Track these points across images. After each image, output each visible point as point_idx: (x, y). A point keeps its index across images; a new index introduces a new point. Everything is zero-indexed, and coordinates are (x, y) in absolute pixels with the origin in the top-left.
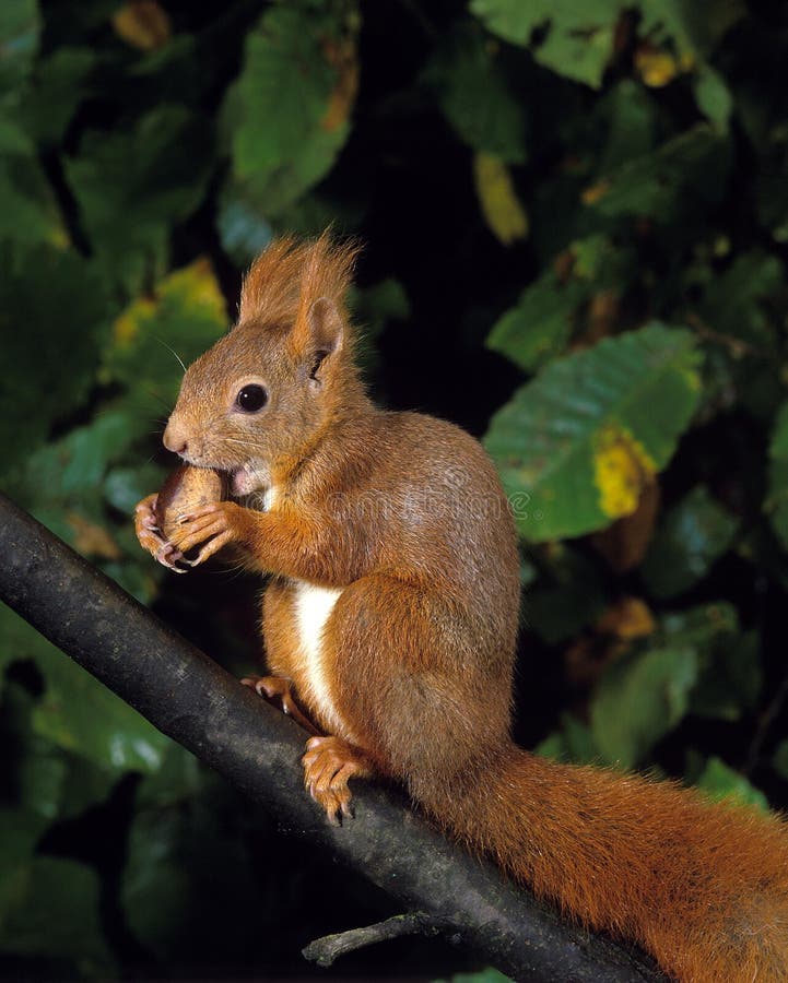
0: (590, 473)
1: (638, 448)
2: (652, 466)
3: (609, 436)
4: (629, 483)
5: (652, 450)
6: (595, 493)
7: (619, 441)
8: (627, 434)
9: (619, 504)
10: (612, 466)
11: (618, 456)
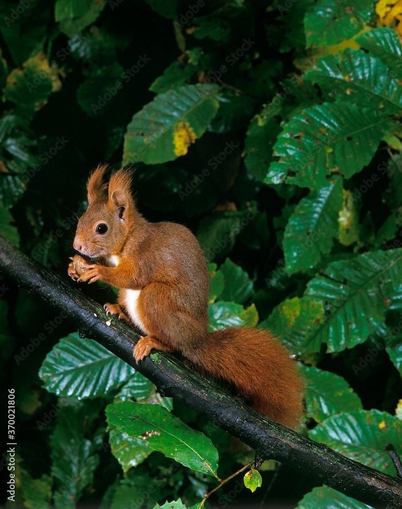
0: (172, 139)
1: (191, 130)
2: (194, 136)
3: (181, 125)
4: (185, 143)
5: (196, 131)
6: (173, 147)
7: (184, 127)
8: (188, 124)
9: (182, 151)
10: (180, 136)
11: (183, 133)
